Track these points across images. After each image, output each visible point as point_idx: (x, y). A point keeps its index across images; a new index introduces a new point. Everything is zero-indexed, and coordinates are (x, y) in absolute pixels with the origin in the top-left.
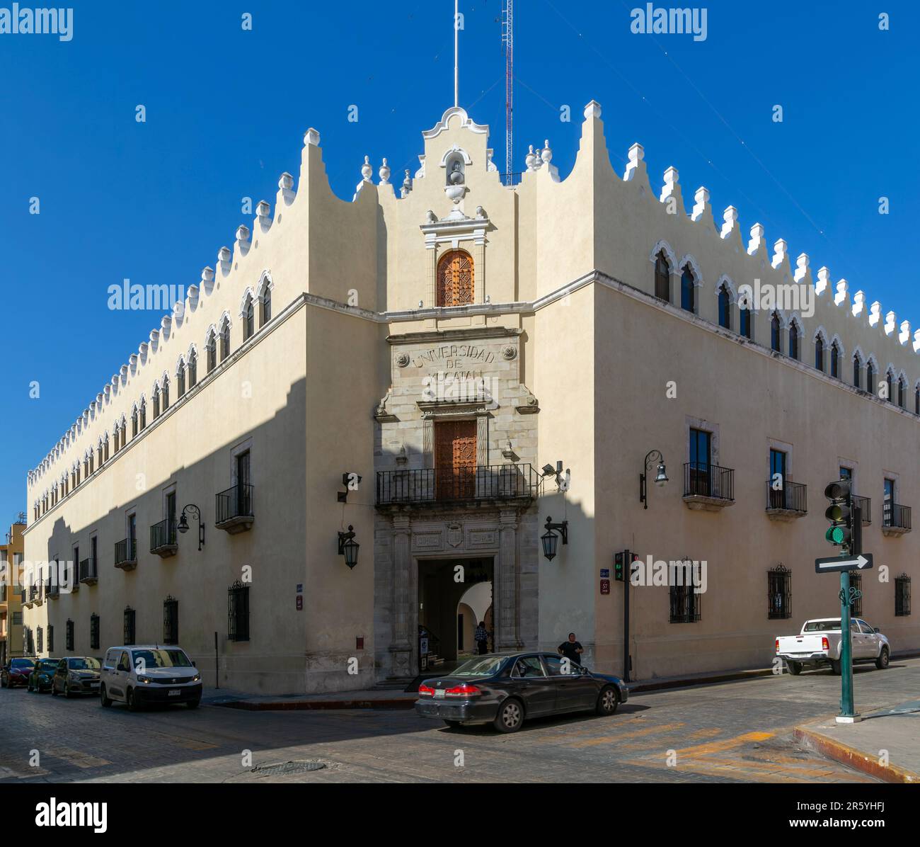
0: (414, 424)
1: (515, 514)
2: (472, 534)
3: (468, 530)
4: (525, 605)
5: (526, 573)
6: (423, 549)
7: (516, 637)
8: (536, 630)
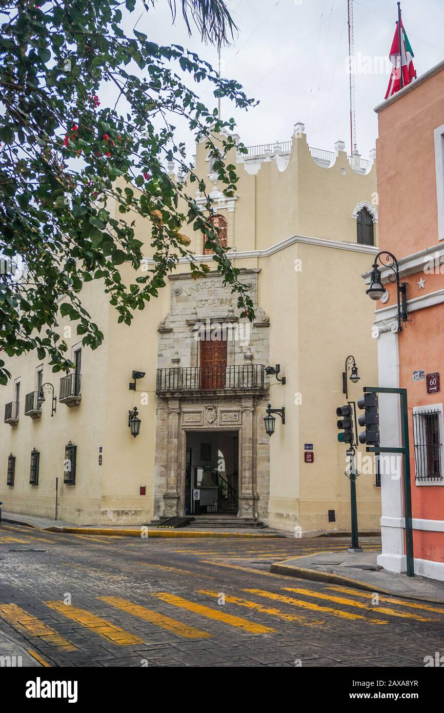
0: (185, 335)
1: (252, 400)
2: (223, 414)
3: (220, 411)
4: (260, 467)
5: (261, 444)
6: (188, 424)
7: (253, 492)
8: (268, 487)
